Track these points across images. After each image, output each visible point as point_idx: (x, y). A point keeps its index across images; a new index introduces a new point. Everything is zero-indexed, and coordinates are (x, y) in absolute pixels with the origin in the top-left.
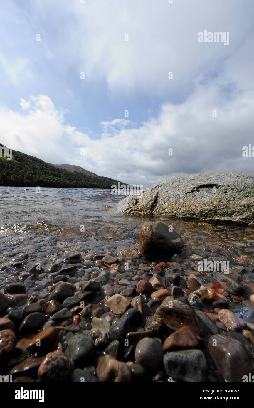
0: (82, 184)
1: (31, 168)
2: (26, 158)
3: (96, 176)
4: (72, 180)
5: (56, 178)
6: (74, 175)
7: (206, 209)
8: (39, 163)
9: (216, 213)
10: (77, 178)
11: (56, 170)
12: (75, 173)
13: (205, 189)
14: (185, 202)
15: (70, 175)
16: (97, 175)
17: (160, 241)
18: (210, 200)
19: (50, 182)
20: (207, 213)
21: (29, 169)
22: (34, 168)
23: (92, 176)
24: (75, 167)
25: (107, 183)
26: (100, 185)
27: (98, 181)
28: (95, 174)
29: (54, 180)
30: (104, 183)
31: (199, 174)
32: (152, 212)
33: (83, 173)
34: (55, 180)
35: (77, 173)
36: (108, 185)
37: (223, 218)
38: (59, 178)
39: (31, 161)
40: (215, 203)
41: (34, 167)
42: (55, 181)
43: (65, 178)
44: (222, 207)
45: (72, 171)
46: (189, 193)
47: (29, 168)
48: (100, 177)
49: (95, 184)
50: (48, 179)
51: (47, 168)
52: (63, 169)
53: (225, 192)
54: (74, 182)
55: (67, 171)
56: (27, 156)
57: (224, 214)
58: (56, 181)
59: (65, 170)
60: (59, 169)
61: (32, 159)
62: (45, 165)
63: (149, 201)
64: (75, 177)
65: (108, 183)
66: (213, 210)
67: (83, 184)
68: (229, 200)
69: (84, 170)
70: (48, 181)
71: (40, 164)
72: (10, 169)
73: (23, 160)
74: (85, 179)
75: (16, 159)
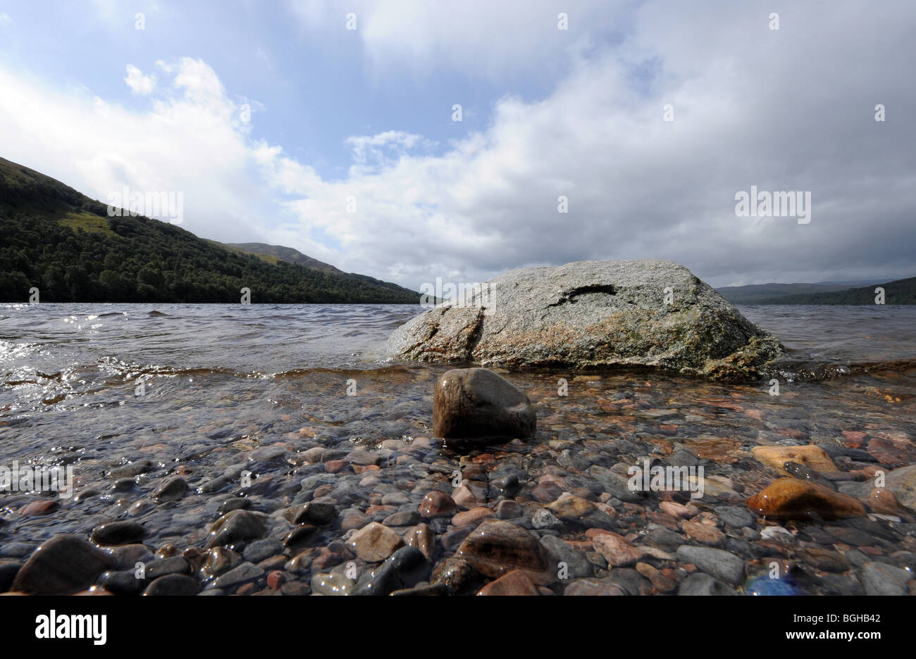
0: (297, 291)
1: (157, 253)
2: (143, 226)
3: (335, 273)
4: (273, 283)
5: (229, 278)
6: (277, 271)
7: (590, 341)
8: (181, 239)
9: (611, 349)
10: (285, 277)
11: (228, 258)
12: (280, 266)
13: (588, 296)
14: (546, 328)
15: (268, 270)
16: (339, 271)
17: (479, 411)
18: (599, 320)
19: (211, 288)
20: (592, 350)
21: (151, 255)
22: (167, 252)
23: (326, 271)
24: (281, 249)
25: (364, 289)
26: (346, 293)
27: (341, 285)
28: (334, 268)
29: (223, 284)
30: (358, 289)
31: (577, 262)
32: (470, 353)
33: (303, 264)
34: (225, 283)
35: (285, 264)
36: (368, 294)
37: (627, 360)
38: (239, 279)
39: (157, 233)
40: (610, 328)
41: (168, 250)
42: (225, 286)
43: (253, 278)
44: (624, 336)
45: (273, 260)
46: (555, 305)
47: (152, 252)
48: (346, 274)
49: (335, 292)
50: (206, 281)
51: (204, 252)
52: (247, 256)
53: (630, 302)
54: (278, 288)
55: (258, 259)
56: (147, 222)
57: (628, 351)
58: (228, 286)
59: (253, 257)
60: (237, 254)
61: (159, 228)
62: (199, 244)
63: (464, 328)
64: (280, 275)
65: (368, 288)
66: (606, 343)
67: (302, 293)
68: (640, 320)
69: (303, 258)
70: (207, 286)
71: (183, 242)
72: (96, 257)
73: (135, 232)
74: (306, 281)
75: (114, 229)
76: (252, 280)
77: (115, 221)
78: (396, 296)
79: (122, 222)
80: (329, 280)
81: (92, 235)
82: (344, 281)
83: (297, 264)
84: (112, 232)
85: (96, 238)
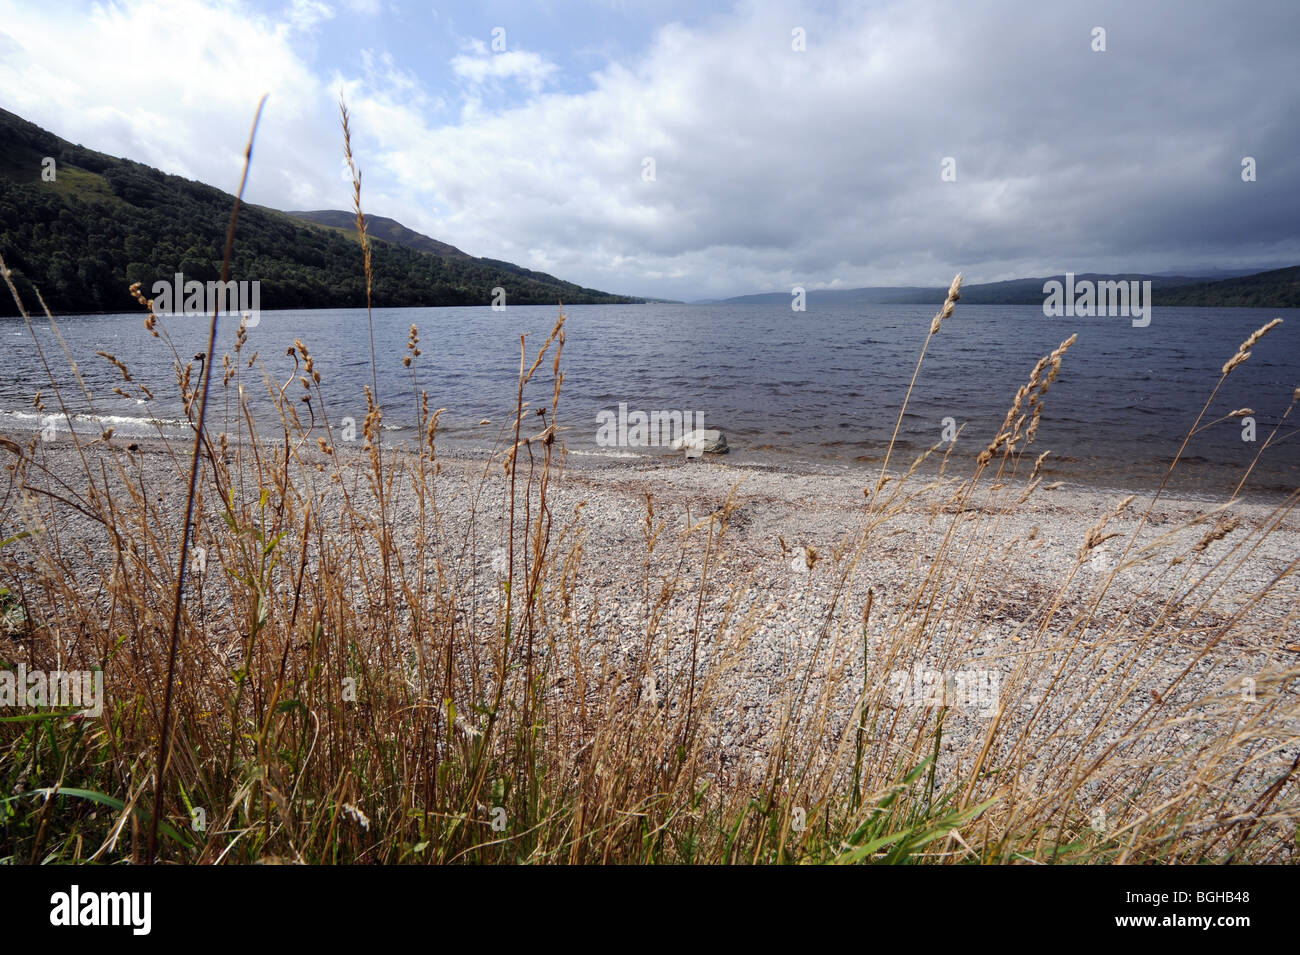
0: (411, 288)
1: (195, 232)
2: (164, 189)
5: (308, 269)
11: (298, 237)
15: (359, 253)
16: (464, 256)
19: (288, 286)
21: (189, 236)
22: (208, 230)
23: (446, 255)
24: (372, 221)
26: (479, 291)
27: (469, 277)
28: (455, 251)
29: (303, 279)
34: (305, 278)
35: (384, 246)
38: (321, 272)
39: (186, 198)
41: (210, 226)
42: (307, 283)
43: (343, 268)
47: (188, 231)
48: (475, 260)
49: (463, 288)
50: (279, 277)
51: (262, 228)
52: (324, 233)
55: (342, 237)
56: (166, 181)
58: (310, 282)
60: (308, 228)
61: (186, 189)
62: (251, 215)
67: (416, 291)
70: (281, 284)
72: (111, 241)
73: (155, 200)
74: (419, 271)
75: (120, 193)
76: (341, 272)
77: (122, 183)
78: (551, 294)
79: (131, 183)
80: (451, 270)
81: (94, 205)
82: (473, 271)
83: (401, 245)
84: (118, 199)
85: (100, 211)
